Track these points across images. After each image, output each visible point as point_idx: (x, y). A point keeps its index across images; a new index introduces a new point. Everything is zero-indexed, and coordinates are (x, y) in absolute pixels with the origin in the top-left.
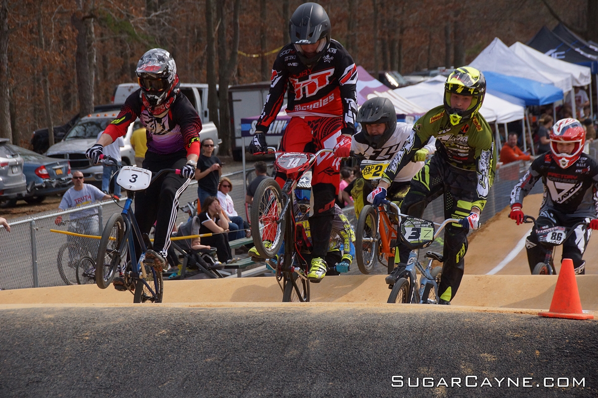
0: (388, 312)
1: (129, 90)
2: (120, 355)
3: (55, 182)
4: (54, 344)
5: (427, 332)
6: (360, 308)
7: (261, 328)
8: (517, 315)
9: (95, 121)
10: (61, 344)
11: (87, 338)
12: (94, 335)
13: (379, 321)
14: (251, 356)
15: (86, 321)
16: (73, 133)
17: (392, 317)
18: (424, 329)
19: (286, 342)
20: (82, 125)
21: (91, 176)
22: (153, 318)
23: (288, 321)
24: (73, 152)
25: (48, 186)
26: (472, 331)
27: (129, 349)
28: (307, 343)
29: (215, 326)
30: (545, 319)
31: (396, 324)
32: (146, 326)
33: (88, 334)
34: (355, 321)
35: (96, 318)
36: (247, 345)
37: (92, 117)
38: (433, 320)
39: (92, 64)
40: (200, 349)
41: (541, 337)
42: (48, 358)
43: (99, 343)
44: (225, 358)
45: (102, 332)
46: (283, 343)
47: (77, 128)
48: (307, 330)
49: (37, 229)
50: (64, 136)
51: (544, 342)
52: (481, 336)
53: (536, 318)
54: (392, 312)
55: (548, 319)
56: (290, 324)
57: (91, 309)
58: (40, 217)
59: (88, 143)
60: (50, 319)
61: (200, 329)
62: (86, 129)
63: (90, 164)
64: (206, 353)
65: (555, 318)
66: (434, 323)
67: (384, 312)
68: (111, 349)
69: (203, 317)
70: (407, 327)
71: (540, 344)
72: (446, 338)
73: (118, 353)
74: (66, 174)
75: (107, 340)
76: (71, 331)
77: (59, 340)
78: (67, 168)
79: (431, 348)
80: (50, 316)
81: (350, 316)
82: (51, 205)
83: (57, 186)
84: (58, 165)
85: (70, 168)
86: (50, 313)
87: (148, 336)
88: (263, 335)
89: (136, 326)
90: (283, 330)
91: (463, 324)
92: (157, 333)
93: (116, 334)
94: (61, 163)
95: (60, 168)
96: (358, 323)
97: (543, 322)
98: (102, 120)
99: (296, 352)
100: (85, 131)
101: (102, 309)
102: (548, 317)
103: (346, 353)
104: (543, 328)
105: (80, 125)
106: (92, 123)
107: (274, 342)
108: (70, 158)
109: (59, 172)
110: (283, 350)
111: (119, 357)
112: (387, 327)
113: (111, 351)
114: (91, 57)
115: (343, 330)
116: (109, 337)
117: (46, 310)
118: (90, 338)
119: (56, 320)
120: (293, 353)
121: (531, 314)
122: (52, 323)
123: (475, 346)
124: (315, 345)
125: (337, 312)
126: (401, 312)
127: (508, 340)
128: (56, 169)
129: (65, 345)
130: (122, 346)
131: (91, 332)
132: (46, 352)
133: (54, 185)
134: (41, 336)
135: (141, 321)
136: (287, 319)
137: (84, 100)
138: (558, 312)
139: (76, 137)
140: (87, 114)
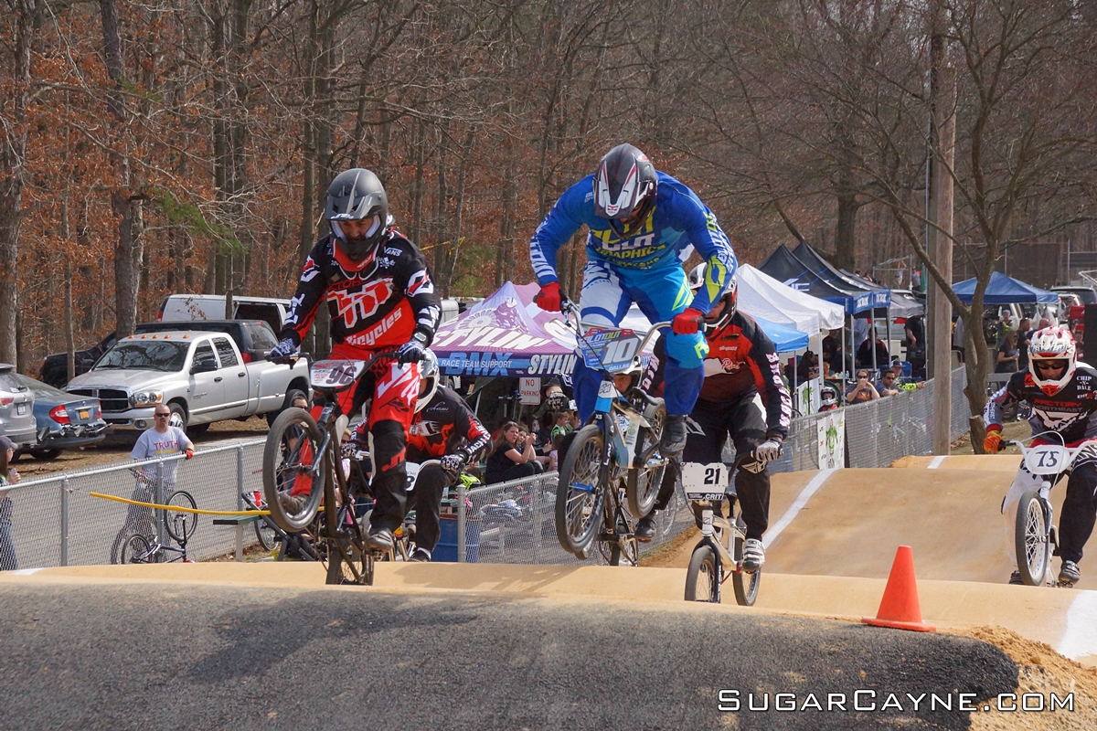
0: (652, 609)
1: (187, 304)
2: (276, 652)
3: (79, 430)
4: (181, 634)
5: (708, 640)
6: (612, 602)
7: (473, 623)
8: (833, 621)
9: (137, 344)
10: (191, 633)
11: (227, 627)
12: (236, 623)
13: (640, 621)
14: (462, 662)
15: (224, 604)
16: (105, 361)
17: (658, 617)
18: (704, 635)
19: (510, 645)
20: (120, 349)
21: (130, 423)
22: (319, 603)
23: (512, 615)
24: (106, 388)
25: (69, 434)
26: (772, 641)
27: (287, 644)
28: (540, 646)
29: (407, 618)
30: (871, 629)
31: (665, 626)
32: (310, 614)
33: (229, 621)
34: (607, 619)
35: (238, 600)
36: (454, 647)
37: (136, 338)
38: (716, 623)
39: (138, 264)
40: (388, 649)
41: (868, 652)
42: (173, 652)
43: (245, 635)
44: (425, 663)
45: (248, 620)
46: (507, 646)
47: (110, 354)
48: (539, 629)
49: (71, 492)
50: (92, 364)
51: (871, 659)
52: (784, 648)
53: (859, 627)
54: (657, 609)
55: (875, 628)
56: (514, 619)
57: (230, 588)
58: (76, 475)
59: (127, 376)
60: (173, 599)
61: (387, 622)
62: (124, 356)
63: (130, 406)
64: (397, 655)
65: (885, 627)
66: (718, 627)
67: (645, 609)
68: (262, 643)
69: (389, 605)
70: (681, 631)
71: (866, 661)
72: (735, 649)
73: (273, 650)
74: (95, 419)
75: (255, 631)
76: (204, 616)
77: (188, 628)
78: (96, 410)
79: (715, 661)
80: (172, 595)
81: (598, 612)
82: (71, 462)
83: (82, 435)
84: (83, 405)
85: (100, 410)
86: (172, 591)
87: (314, 628)
88: (477, 633)
89: (296, 613)
90: (506, 627)
91: (758, 630)
92: (326, 624)
93: (269, 623)
94: (88, 403)
95: (87, 410)
96: (611, 622)
97: (869, 632)
98: (149, 344)
99: (524, 659)
100: (123, 358)
101: (245, 588)
102: (875, 626)
103: (596, 663)
104: (870, 640)
105: (116, 350)
106: (132, 348)
107: (493, 644)
108: (100, 397)
109: (85, 415)
110: (507, 655)
111: (274, 655)
112: (652, 630)
113: (263, 646)
114: (136, 255)
115: (591, 632)
116: (259, 627)
117: (166, 587)
118: (232, 628)
119: (182, 601)
120: (520, 659)
121: (849, 620)
122: (176, 605)
123: (776, 661)
124: (551, 651)
125: (579, 606)
126: (670, 610)
127: (822, 655)
128: (79, 411)
129: (197, 636)
130: (277, 641)
131: (233, 620)
132: (171, 644)
133: (77, 433)
134: (162, 622)
135: (302, 607)
136: (509, 613)
137: (122, 314)
138: (889, 619)
139: (110, 366)
140: (127, 335)
